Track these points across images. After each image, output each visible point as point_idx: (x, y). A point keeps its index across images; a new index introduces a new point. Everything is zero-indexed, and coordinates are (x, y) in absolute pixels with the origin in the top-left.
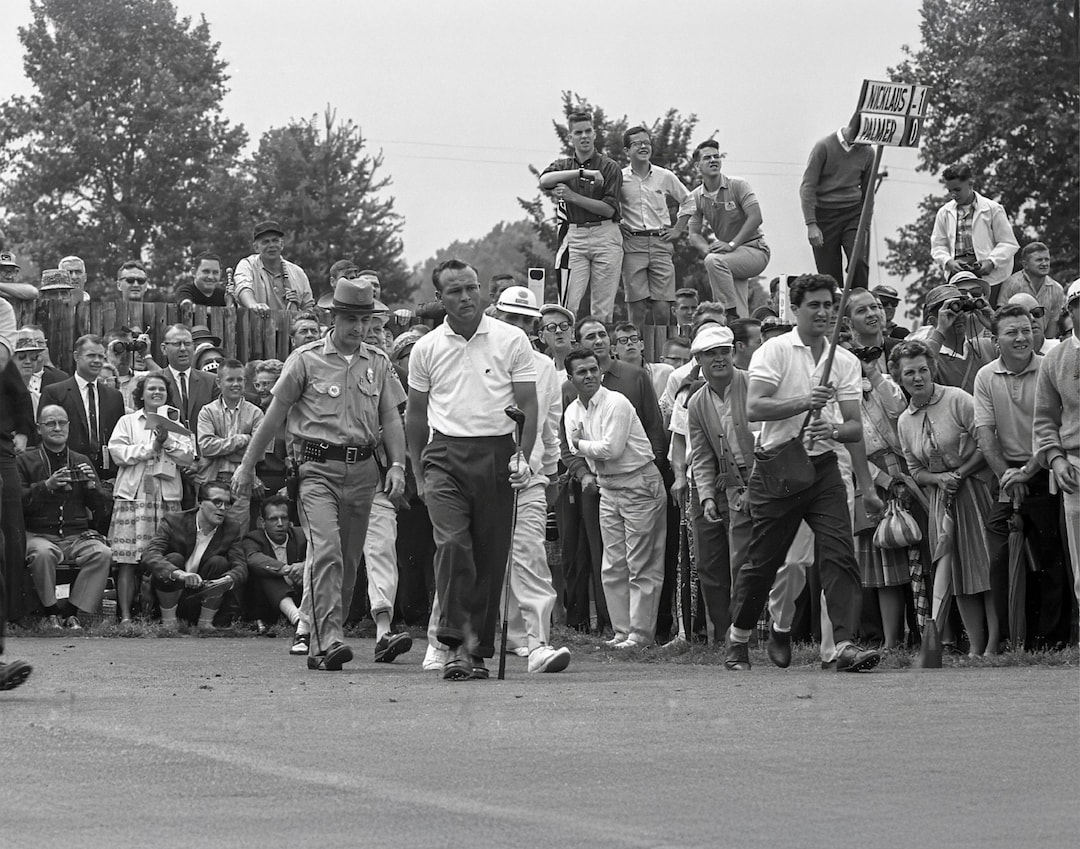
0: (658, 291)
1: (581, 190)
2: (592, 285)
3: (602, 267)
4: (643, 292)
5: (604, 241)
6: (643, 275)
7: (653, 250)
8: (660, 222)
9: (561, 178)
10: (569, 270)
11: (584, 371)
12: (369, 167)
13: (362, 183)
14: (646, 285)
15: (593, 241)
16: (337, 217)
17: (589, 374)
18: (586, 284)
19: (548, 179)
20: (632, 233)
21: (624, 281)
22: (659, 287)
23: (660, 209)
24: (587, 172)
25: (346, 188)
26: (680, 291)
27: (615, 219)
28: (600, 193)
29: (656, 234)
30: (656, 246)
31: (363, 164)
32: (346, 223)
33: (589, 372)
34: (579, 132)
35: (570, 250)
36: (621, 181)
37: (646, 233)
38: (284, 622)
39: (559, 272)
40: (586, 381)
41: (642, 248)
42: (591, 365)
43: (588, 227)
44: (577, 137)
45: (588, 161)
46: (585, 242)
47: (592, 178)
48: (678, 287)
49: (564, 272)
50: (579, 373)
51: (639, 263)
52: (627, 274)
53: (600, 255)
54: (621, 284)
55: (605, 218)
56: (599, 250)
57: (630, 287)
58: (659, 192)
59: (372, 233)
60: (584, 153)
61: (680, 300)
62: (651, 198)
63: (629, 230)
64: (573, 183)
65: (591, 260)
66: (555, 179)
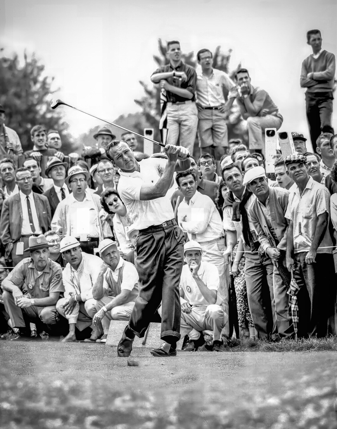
0: (217, 141)
1: (174, 84)
2: (181, 138)
3: (186, 128)
4: (209, 142)
5: (187, 113)
6: (209, 132)
7: (214, 118)
8: (218, 101)
9: (162, 77)
10: (168, 130)
11: (186, 184)
12: (49, 81)
13: (45, 89)
14: (211, 138)
15: (181, 112)
16: (31, 109)
17: (189, 185)
18: (177, 138)
19: (156, 77)
20: (203, 108)
21: (198, 135)
22: (218, 139)
23: (218, 95)
24: (178, 73)
25: (36, 93)
26: (232, 140)
27: (193, 100)
28: (184, 85)
29: (216, 108)
30: (216, 115)
31: (45, 79)
32: (36, 112)
33: (189, 184)
34: (174, 50)
35: (168, 118)
36: (196, 79)
37: (211, 108)
38: (10, 332)
39: (161, 131)
40: (187, 190)
41: (208, 116)
42: (189, 180)
43: (178, 104)
44: (173, 52)
45: (179, 67)
46: (176, 113)
47: (180, 77)
48: (229, 138)
49: (165, 131)
50: (183, 185)
51: (206, 125)
52: (200, 131)
53: (185, 121)
54: (197, 137)
55: (188, 99)
56: (184, 118)
57: (202, 139)
58: (218, 85)
59: (52, 119)
60: (176, 61)
61: (231, 145)
62: (213, 89)
63: (201, 106)
64: (169, 79)
65: (180, 123)
66: (159, 78)
